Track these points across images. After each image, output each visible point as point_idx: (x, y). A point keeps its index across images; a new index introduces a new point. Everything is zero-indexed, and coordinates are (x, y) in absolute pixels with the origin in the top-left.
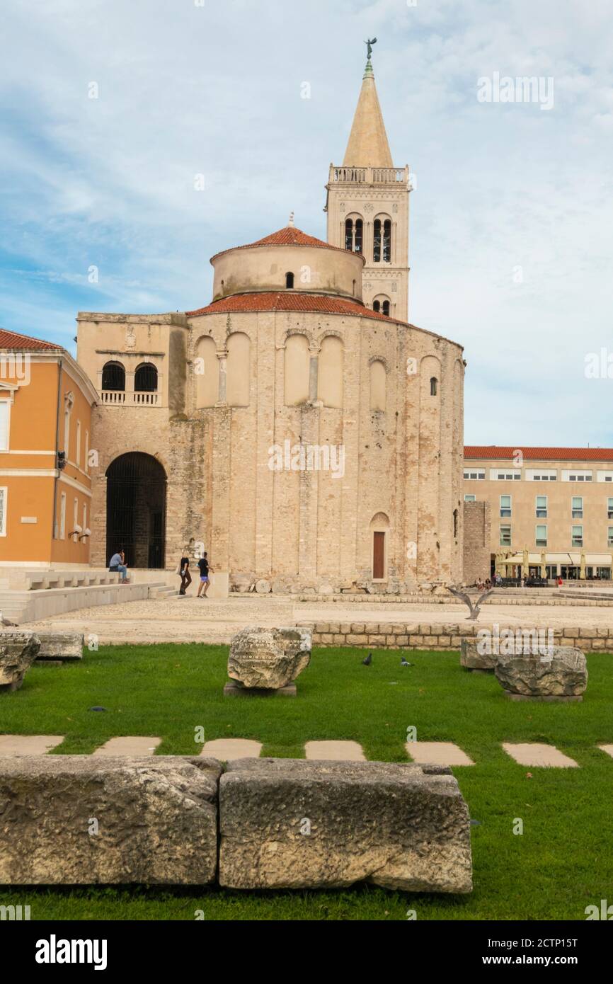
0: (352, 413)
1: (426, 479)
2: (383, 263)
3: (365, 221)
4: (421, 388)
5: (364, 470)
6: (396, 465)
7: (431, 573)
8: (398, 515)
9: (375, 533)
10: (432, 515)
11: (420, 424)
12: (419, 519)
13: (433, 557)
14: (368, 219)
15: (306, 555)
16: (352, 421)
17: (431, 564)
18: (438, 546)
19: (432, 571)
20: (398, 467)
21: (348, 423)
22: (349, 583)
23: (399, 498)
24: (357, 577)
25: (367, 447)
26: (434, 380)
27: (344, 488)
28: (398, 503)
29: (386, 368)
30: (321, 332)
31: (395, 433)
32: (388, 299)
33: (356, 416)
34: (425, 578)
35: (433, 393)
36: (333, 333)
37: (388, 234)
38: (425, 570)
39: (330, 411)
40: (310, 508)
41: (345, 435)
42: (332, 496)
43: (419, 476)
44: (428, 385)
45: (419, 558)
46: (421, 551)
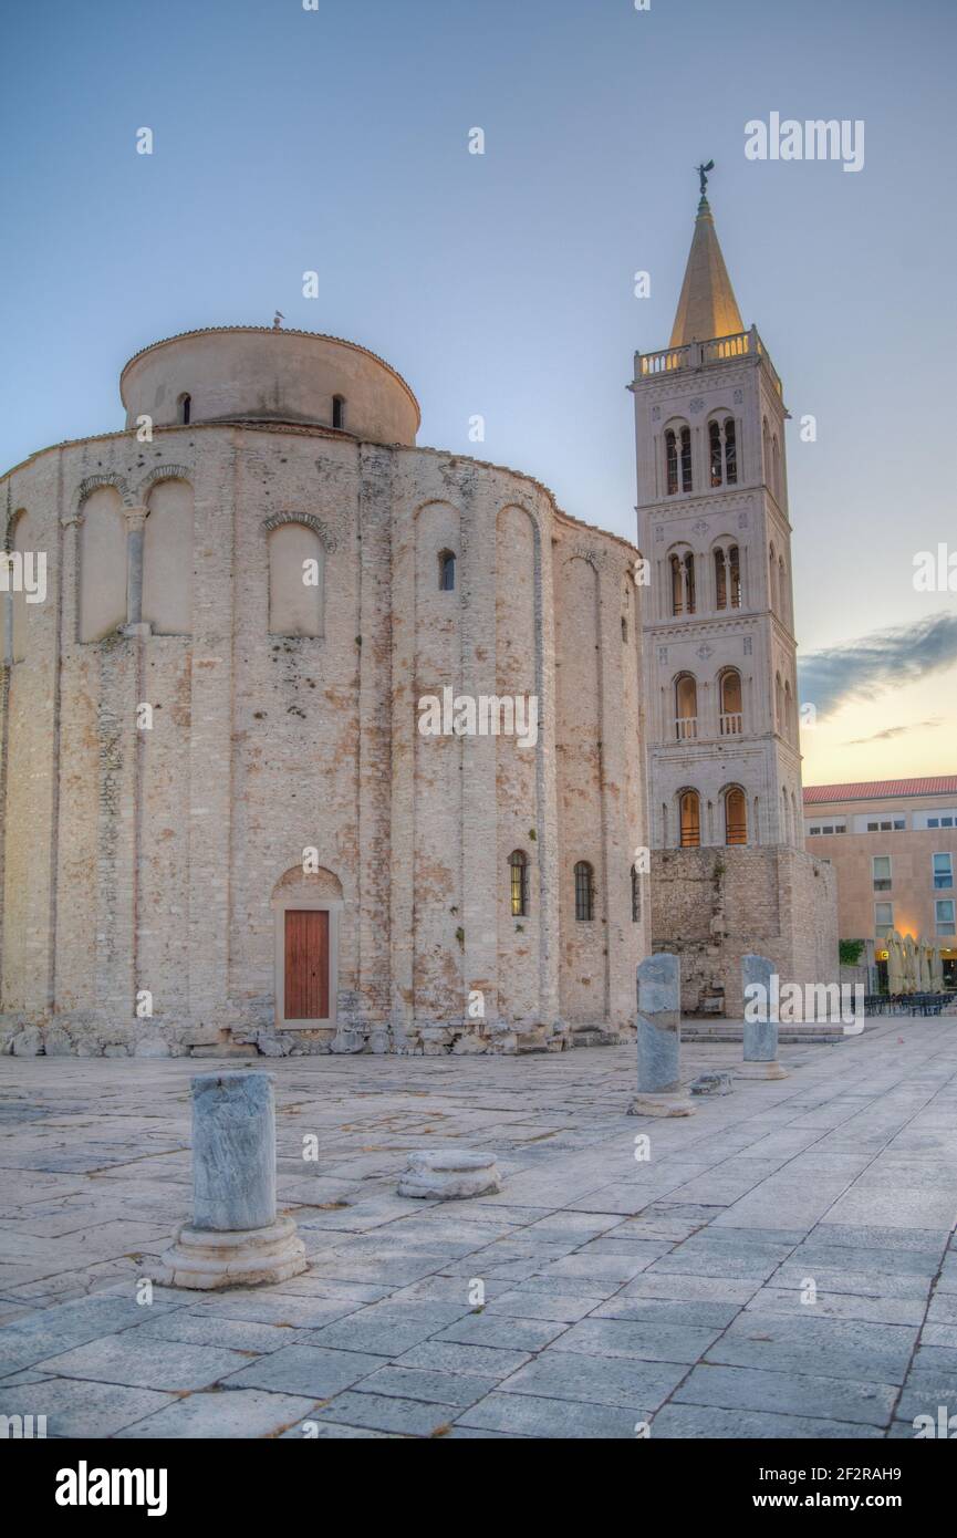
0: (214, 640)
1: (431, 783)
2: (725, 487)
3: (692, 427)
4: (416, 576)
5: (251, 768)
6: (358, 754)
7: (446, 1004)
8: (365, 871)
9: (288, 912)
10: (446, 865)
11: (416, 658)
12: (415, 877)
13: (449, 965)
14: (698, 423)
15: (109, 970)
16: (211, 660)
17: (444, 981)
18: (460, 936)
19: (446, 998)
20: (366, 758)
21: (202, 665)
22: (212, 1032)
23: (368, 833)
24: (233, 1017)
25: (258, 716)
26: (447, 558)
27: (194, 811)
28: (366, 843)
29: (322, 539)
30: (145, 472)
31: (357, 683)
32: (734, 542)
33: (225, 647)
34: (432, 1014)
35: (446, 582)
36: (168, 472)
37: (731, 441)
38: (431, 995)
39: (164, 642)
40: (117, 863)
41: (198, 693)
42: (169, 833)
43: (416, 776)
44: (433, 570)
45: (418, 969)
46: (420, 950)
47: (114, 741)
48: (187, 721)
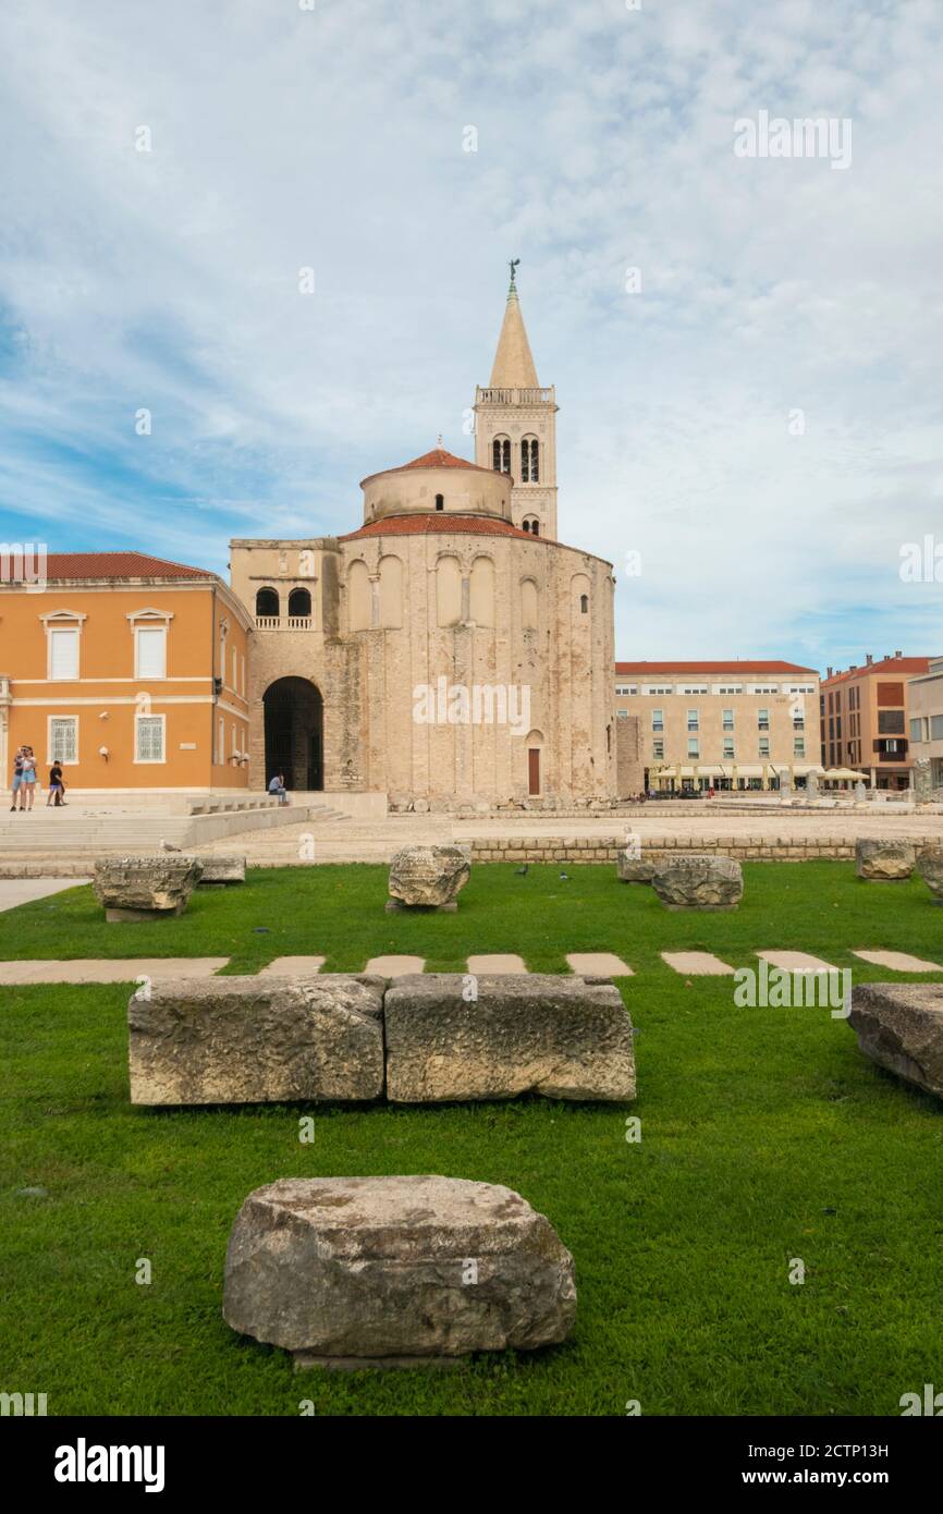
0: (505, 632)
1: (579, 696)
2: (531, 483)
3: (512, 442)
4: (571, 606)
6: (549, 682)
7: (586, 788)
8: (551, 732)
9: (530, 750)
10: (586, 731)
12: (573, 735)
13: (587, 773)
14: (516, 440)
15: (462, 774)
16: (505, 641)
17: (585, 779)
18: (592, 761)
19: (586, 786)
20: (551, 685)
21: (500, 643)
22: (505, 800)
23: (553, 716)
24: (513, 794)
25: (520, 665)
26: (584, 598)
28: (551, 720)
29: (537, 587)
30: (472, 552)
31: (548, 651)
32: (535, 519)
33: (509, 635)
34: (581, 793)
35: (584, 610)
36: (483, 554)
37: (535, 454)
38: (580, 786)
39: (483, 631)
40: (465, 727)
41: (498, 654)
43: (572, 693)
44: (579, 603)
45: (574, 774)
46: (575, 766)
47: (462, 674)
48: (494, 666)
